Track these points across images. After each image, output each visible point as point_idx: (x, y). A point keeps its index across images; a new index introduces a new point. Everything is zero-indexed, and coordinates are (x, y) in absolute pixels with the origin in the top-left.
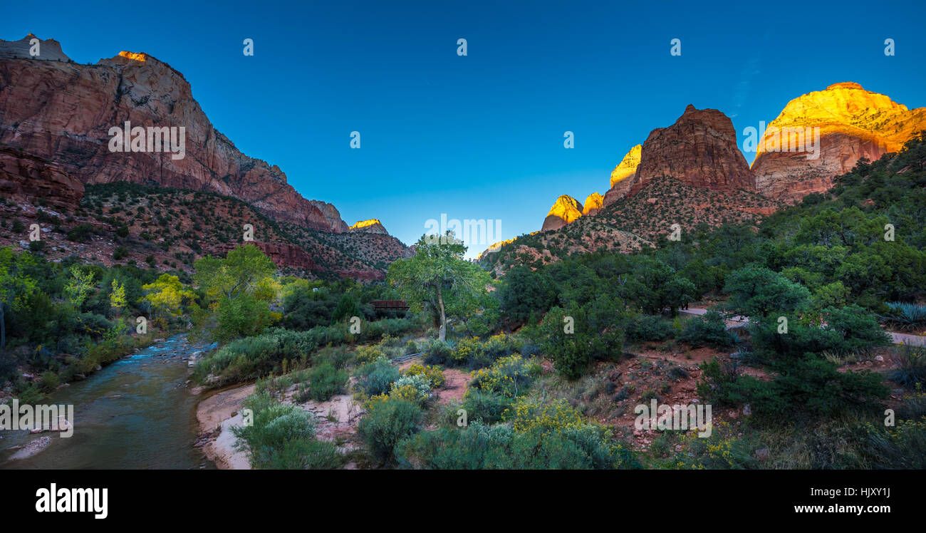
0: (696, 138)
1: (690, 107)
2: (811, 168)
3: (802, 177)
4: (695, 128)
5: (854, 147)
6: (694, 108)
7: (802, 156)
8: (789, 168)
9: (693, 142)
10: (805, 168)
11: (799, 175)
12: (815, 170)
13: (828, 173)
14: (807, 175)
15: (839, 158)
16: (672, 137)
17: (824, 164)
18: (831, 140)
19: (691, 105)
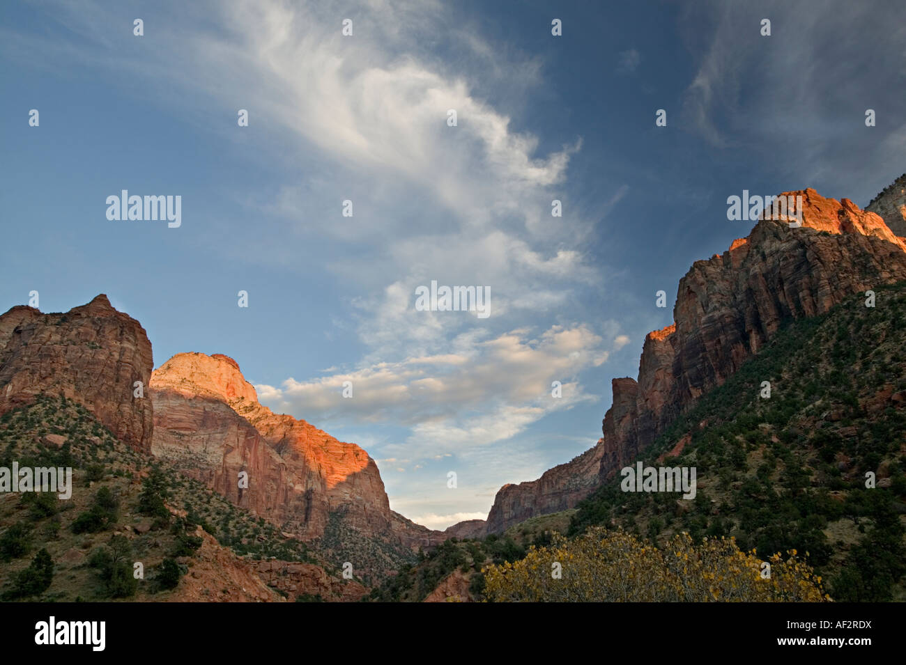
0: (122, 351)
1: (102, 299)
2: (190, 453)
3: (178, 462)
4: (125, 335)
5: (240, 438)
6: (108, 303)
7: (182, 432)
8: (165, 445)
9: (116, 356)
10: (183, 449)
11: (176, 458)
12: (194, 457)
13: (207, 464)
14: (185, 461)
15: (223, 449)
16: (86, 334)
17: (205, 451)
18: (219, 422)
19: (105, 296)
